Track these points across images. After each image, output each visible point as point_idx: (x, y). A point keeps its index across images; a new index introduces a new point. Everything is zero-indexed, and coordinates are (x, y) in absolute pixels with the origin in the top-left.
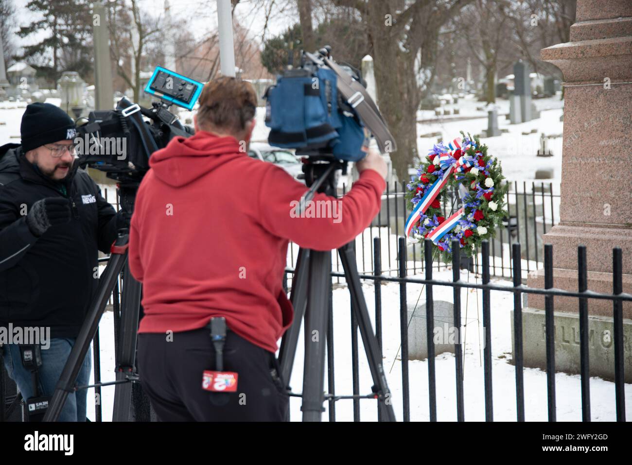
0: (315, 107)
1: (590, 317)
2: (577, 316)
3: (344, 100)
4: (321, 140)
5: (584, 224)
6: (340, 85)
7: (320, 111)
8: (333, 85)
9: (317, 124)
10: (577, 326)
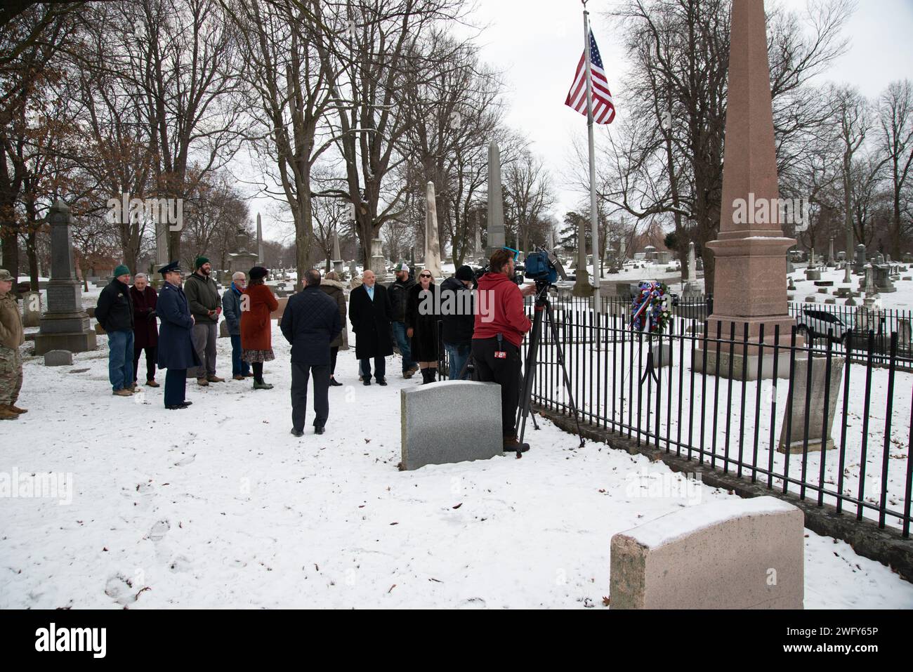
0: (541, 265)
1: (721, 353)
2: (716, 352)
3: (550, 262)
4: (543, 276)
5: (721, 314)
6: (549, 257)
7: (543, 266)
8: (547, 257)
9: (541, 271)
10: (715, 356)
